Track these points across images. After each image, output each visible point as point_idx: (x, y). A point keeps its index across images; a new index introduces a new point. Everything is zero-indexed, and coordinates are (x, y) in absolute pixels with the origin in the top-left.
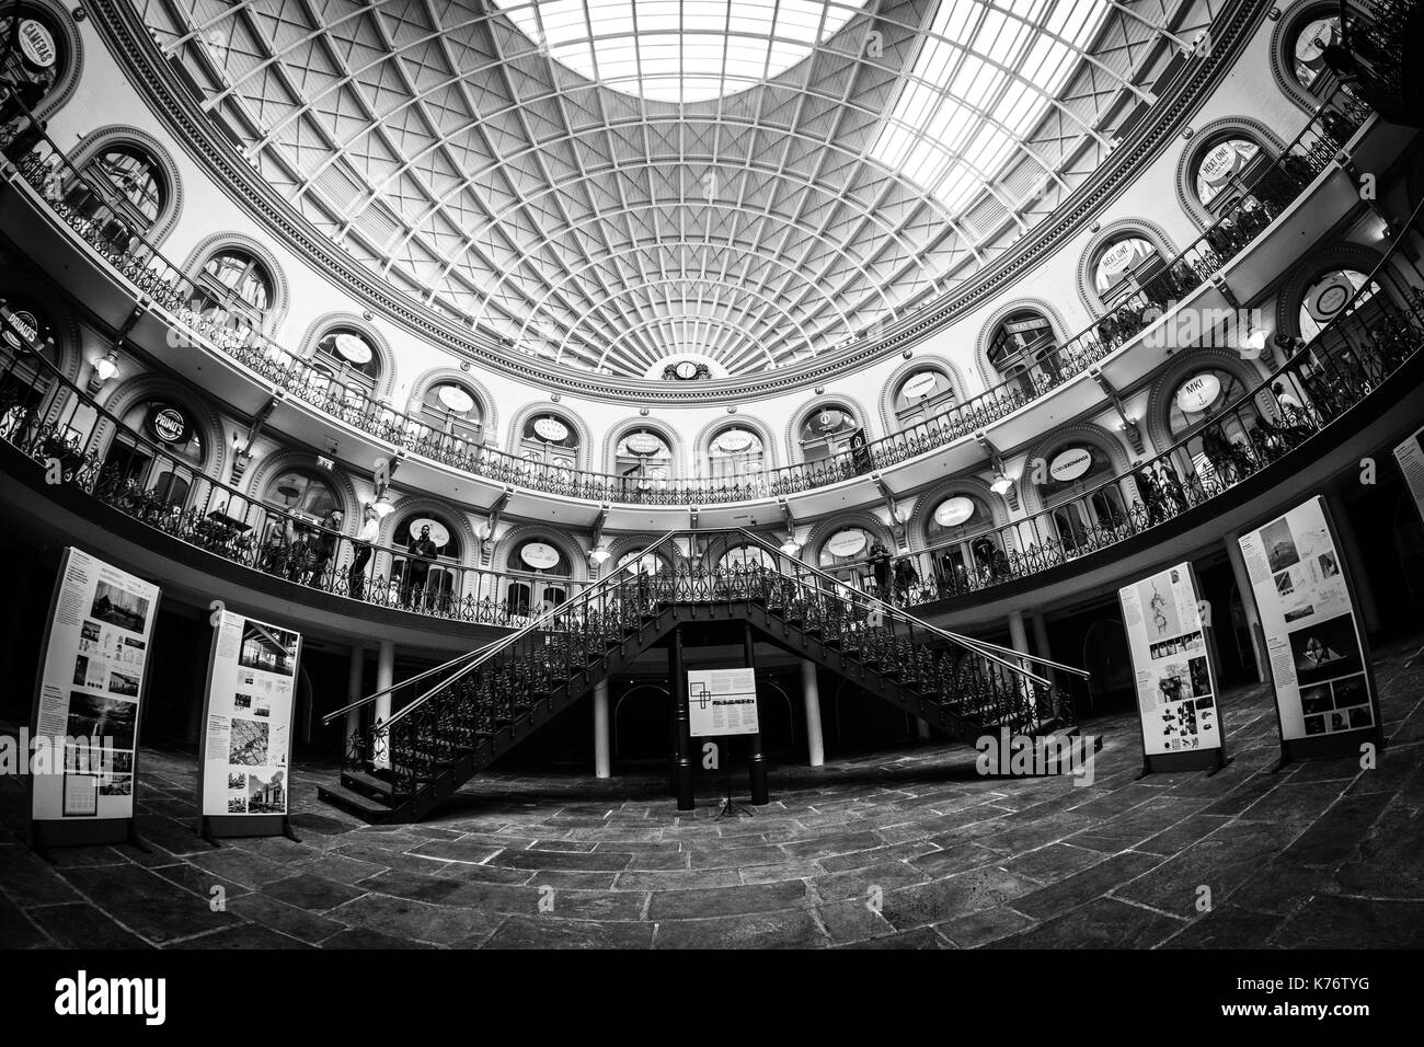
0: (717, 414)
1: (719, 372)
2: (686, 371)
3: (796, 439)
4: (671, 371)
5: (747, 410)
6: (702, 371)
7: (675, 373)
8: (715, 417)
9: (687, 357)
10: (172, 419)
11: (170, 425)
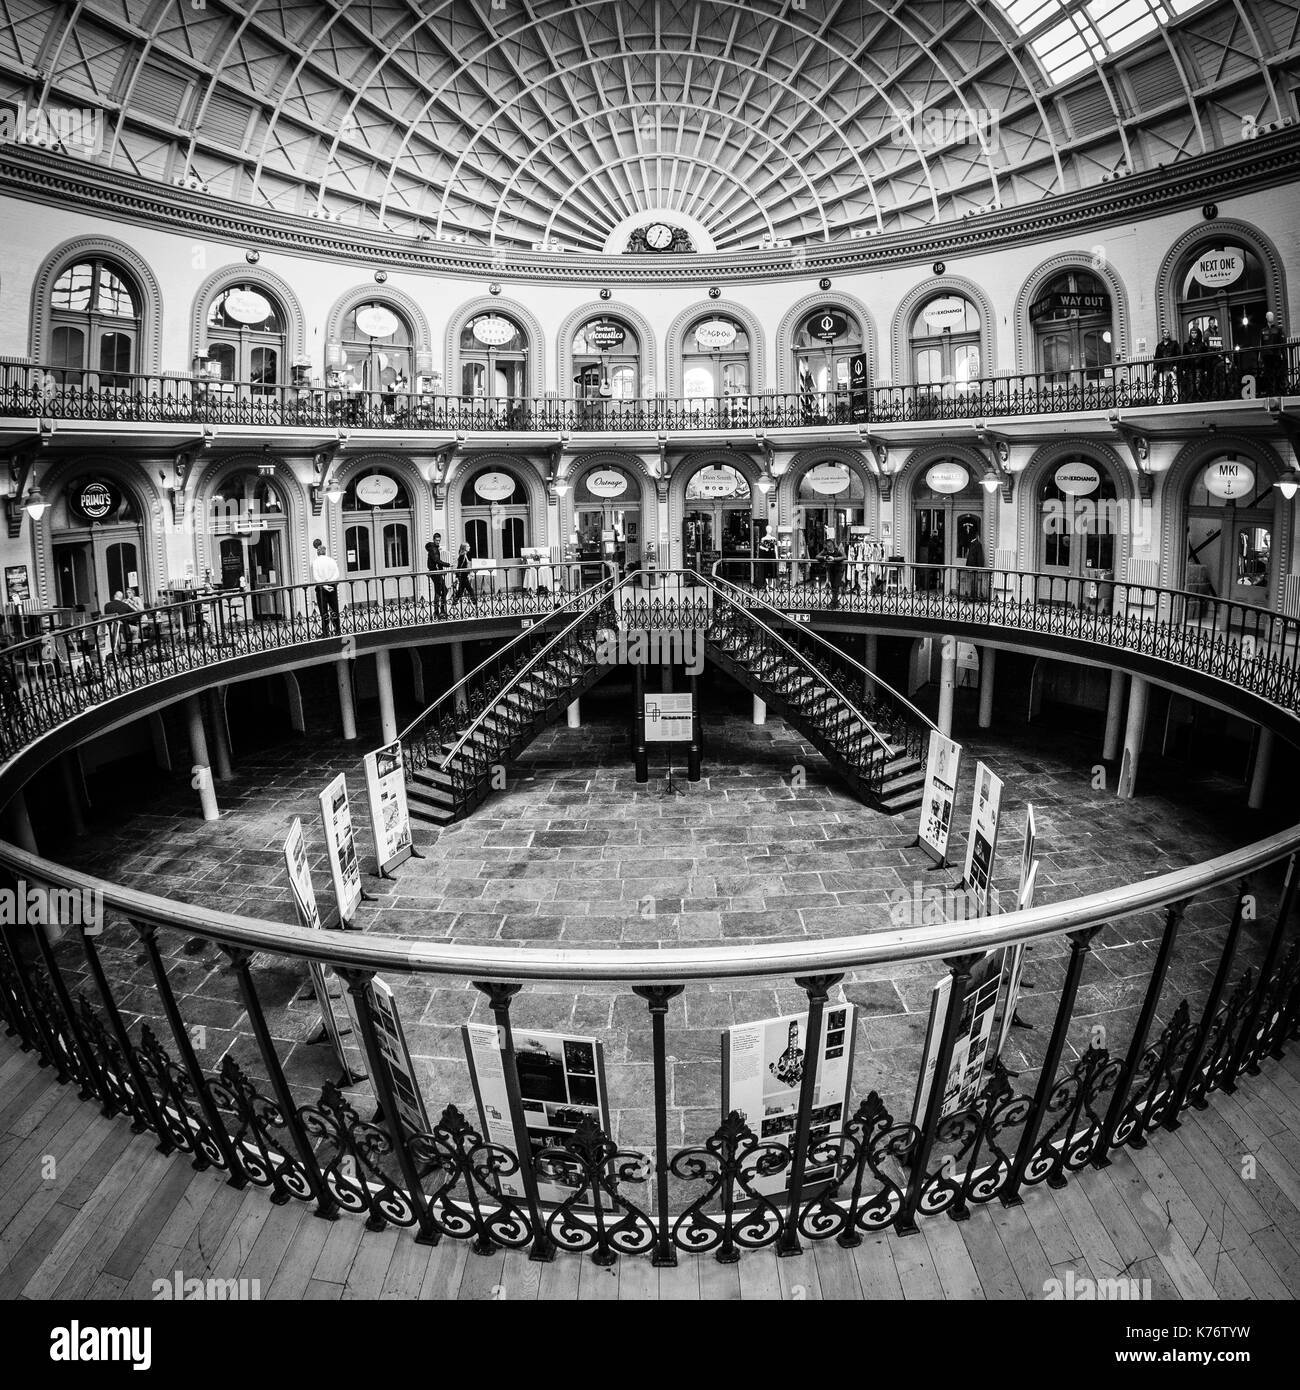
0: (696, 297)
1: (703, 242)
2: (659, 238)
3: (789, 345)
4: (639, 239)
5: (734, 296)
6: (679, 237)
7: (645, 240)
8: (693, 302)
9: (659, 216)
10: (96, 493)
11: (97, 501)
